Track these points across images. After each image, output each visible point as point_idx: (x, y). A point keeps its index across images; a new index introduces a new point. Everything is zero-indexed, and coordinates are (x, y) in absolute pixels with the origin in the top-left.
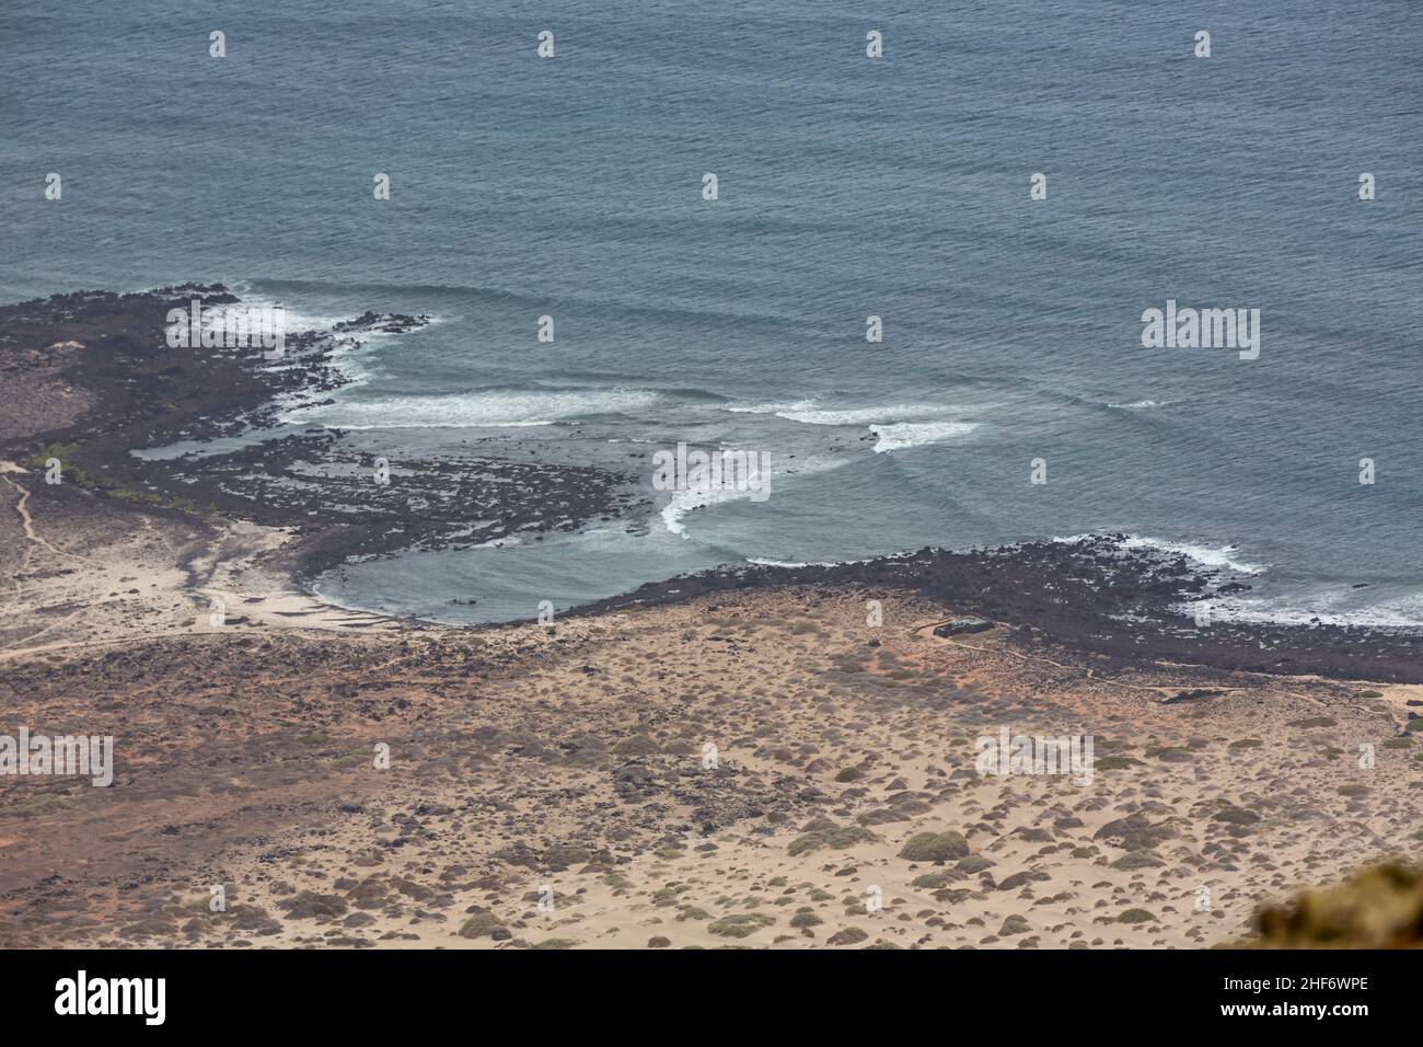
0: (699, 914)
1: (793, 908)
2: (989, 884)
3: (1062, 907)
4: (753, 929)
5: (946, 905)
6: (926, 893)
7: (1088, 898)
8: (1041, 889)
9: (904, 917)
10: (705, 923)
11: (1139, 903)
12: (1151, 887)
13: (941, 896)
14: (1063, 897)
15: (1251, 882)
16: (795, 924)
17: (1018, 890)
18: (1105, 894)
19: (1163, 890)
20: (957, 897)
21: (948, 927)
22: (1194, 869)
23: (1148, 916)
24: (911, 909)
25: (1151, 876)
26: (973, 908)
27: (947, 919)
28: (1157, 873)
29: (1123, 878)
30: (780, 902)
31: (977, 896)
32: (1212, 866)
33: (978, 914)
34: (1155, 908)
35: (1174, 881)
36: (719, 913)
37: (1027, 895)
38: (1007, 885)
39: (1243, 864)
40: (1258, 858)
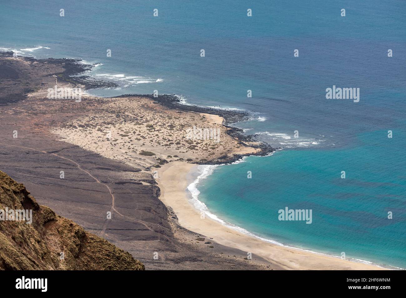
0: (123, 131)
1: (133, 131)
2: (155, 131)
3: (162, 134)
4: (128, 133)
5: (150, 132)
6: (148, 131)
7: (165, 133)
8: (160, 132)
9: (145, 133)
10: (123, 132)
11: (171, 134)
12: (172, 132)
13: (149, 131)
14: (163, 133)
15: (183, 133)
16: (133, 133)
17: (158, 131)
18: (167, 133)
19: (173, 133)
20: (151, 131)
21: (150, 135)
22: (177, 131)
23: (172, 136)
24: (146, 133)
25: (172, 131)
26: (153, 133)
27: (150, 134)
28: (173, 131)
29: (169, 131)
30: (132, 130)
31: (153, 132)
32: (179, 131)
33: (153, 134)
34: (172, 135)
35: (175, 132)
36: (125, 131)
37: (159, 132)
38: (156, 131)
39: (183, 131)
40: (184, 130)
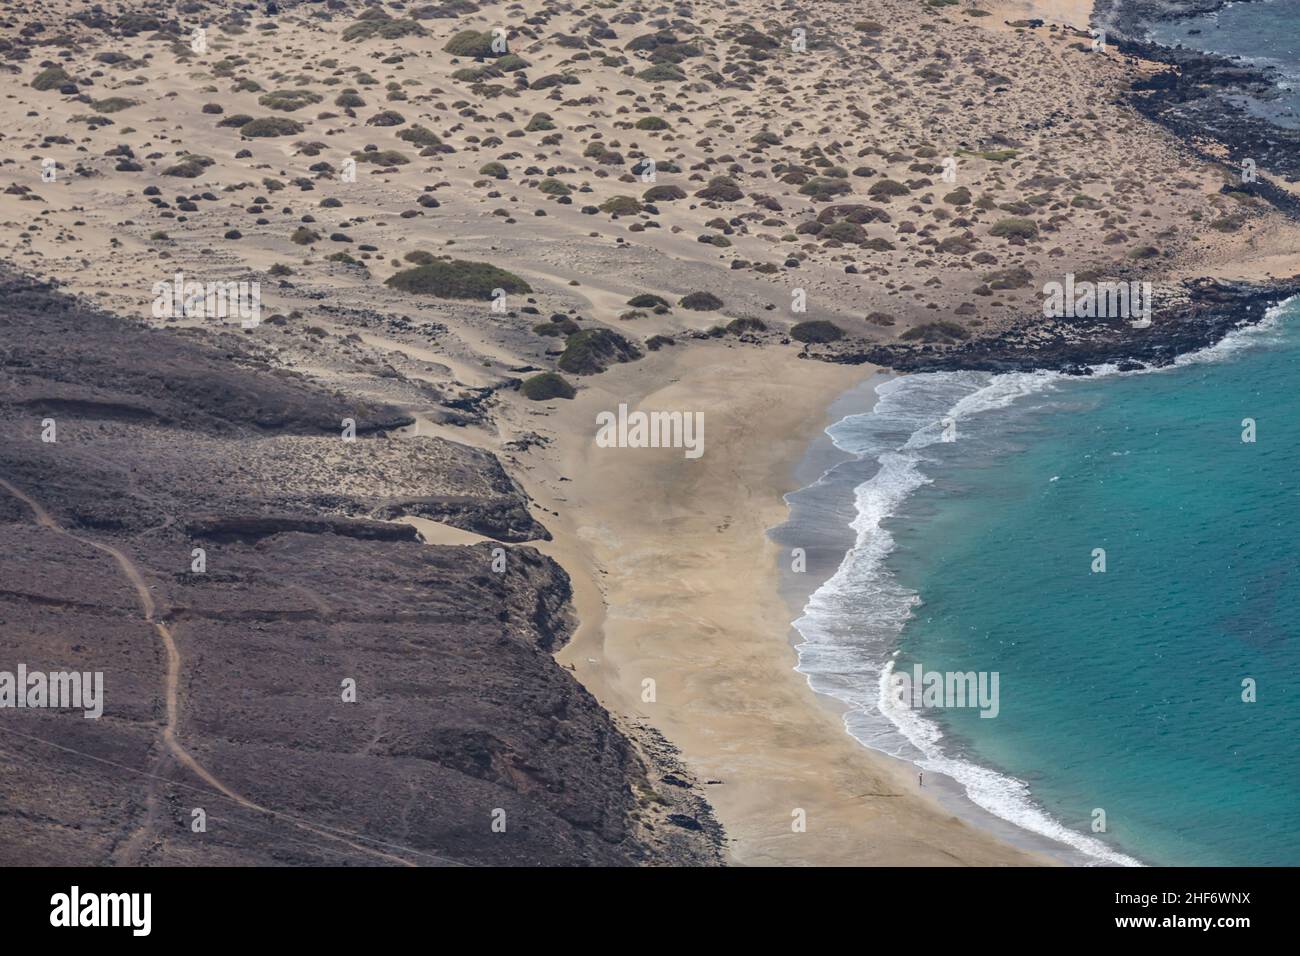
0: (254, 87)
1: (340, 88)
2: (523, 84)
3: (585, 110)
4: (301, 105)
5: (480, 98)
6: (463, 86)
7: (612, 103)
8: (570, 92)
9: (441, 106)
10: (256, 96)
11: (658, 112)
12: (671, 98)
13: (476, 90)
14: (588, 101)
15: (764, 102)
16: (340, 102)
17: (549, 91)
18: (628, 102)
19: (682, 102)
20: (494, 92)
21: (482, 119)
22: (713, 86)
23: (664, 125)
24: (448, 101)
25: (671, 90)
26: (505, 104)
27: (479, 112)
28: (678, 86)
29: (646, 89)
30: (329, 82)
31: (511, 93)
32: (730, 85)
33: (509, 109)
34: (672, 119)
35: (693, 95)
36: (271, 86)
37: (556, 96)
38: (542, 84)
39: (759, 85)
40: (771, 81)
